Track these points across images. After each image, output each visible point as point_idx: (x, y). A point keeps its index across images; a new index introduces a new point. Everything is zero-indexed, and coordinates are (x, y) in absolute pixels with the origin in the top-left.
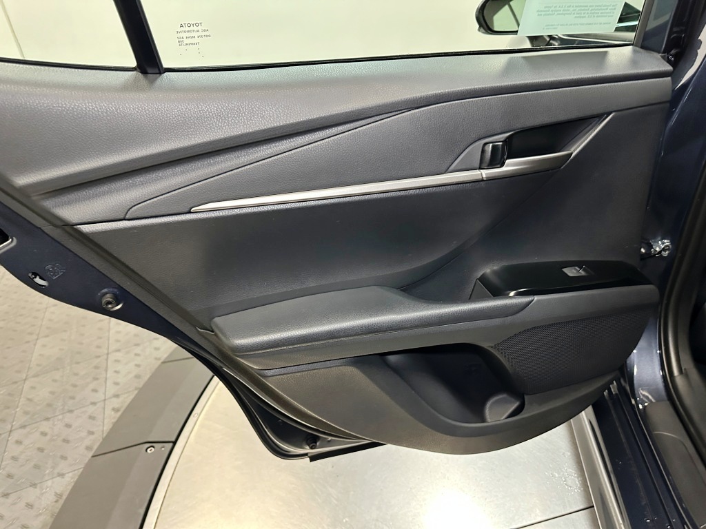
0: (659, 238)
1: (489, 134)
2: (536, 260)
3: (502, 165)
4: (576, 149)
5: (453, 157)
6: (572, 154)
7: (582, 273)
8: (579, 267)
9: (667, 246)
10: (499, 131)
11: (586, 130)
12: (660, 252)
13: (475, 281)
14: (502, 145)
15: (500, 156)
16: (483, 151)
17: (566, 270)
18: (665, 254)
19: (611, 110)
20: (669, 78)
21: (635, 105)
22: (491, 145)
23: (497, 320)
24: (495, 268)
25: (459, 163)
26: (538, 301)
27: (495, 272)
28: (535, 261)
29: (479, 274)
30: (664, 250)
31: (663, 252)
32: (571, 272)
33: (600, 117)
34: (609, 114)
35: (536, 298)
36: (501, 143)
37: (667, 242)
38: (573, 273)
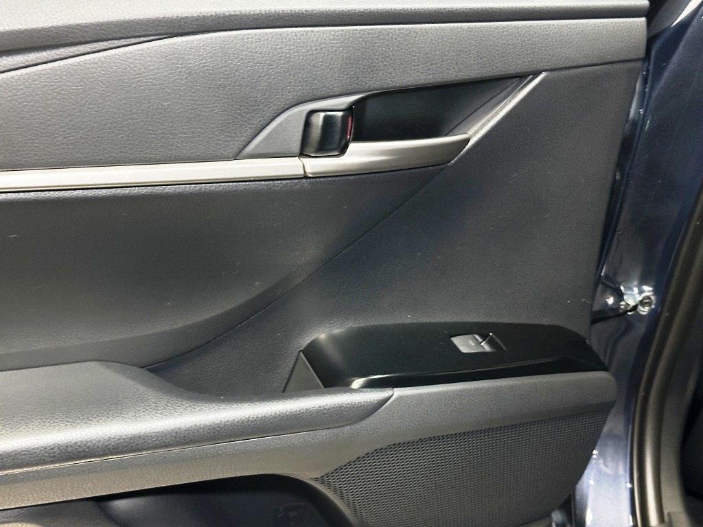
0: (635, 283)
1: (318, 94)
2: (408, 318)
3: (343, 150)
4: (476, 131)
5: (249, 131)
6: (468, 140)
7: (486, 347)
8: (481, 336)
9: (648, 297)
10: (337, 90)
11: (495, 100)
12: (635, 308)
13: (296, 354)
14: (343, 117)
15: (337, 136)
16: (307, 124)
17: (456, 341)
18: (644, 311)
19: (539, 67)
20: (643, 19)
21: (582, 62)
22: (322, 115)
23: (324, 432)
24: (337, 331)
25: (261, 142)
26: (400, 398)
27: (334, 339)
28: (407, 321)
29: (306, 341)
30: (642, 303)
31: (640, 308)
32: (466, 345)
33: (521, 78)
34: (536, 74)
35: (398, 392)
36: (340, 114)
37: (648, 290)
38: (470, 346)
